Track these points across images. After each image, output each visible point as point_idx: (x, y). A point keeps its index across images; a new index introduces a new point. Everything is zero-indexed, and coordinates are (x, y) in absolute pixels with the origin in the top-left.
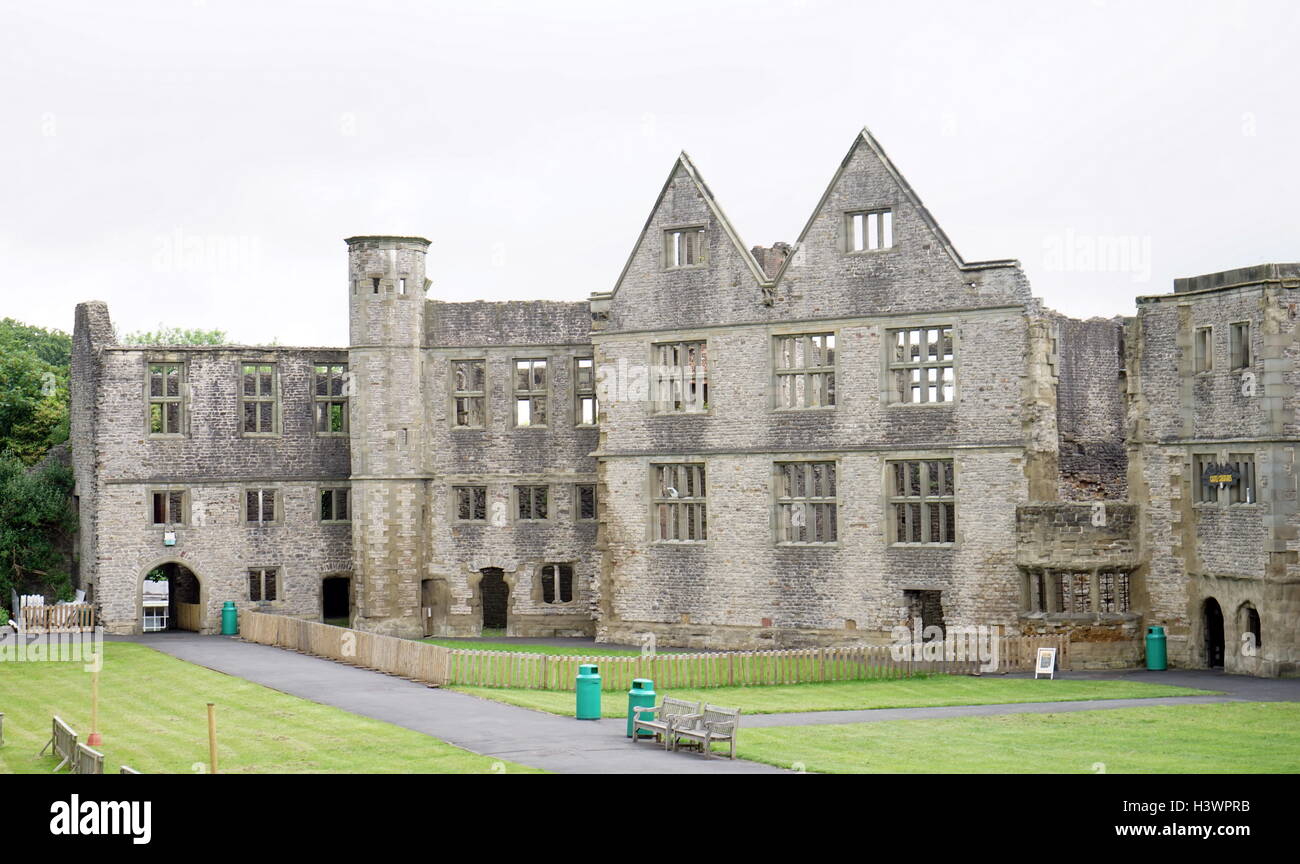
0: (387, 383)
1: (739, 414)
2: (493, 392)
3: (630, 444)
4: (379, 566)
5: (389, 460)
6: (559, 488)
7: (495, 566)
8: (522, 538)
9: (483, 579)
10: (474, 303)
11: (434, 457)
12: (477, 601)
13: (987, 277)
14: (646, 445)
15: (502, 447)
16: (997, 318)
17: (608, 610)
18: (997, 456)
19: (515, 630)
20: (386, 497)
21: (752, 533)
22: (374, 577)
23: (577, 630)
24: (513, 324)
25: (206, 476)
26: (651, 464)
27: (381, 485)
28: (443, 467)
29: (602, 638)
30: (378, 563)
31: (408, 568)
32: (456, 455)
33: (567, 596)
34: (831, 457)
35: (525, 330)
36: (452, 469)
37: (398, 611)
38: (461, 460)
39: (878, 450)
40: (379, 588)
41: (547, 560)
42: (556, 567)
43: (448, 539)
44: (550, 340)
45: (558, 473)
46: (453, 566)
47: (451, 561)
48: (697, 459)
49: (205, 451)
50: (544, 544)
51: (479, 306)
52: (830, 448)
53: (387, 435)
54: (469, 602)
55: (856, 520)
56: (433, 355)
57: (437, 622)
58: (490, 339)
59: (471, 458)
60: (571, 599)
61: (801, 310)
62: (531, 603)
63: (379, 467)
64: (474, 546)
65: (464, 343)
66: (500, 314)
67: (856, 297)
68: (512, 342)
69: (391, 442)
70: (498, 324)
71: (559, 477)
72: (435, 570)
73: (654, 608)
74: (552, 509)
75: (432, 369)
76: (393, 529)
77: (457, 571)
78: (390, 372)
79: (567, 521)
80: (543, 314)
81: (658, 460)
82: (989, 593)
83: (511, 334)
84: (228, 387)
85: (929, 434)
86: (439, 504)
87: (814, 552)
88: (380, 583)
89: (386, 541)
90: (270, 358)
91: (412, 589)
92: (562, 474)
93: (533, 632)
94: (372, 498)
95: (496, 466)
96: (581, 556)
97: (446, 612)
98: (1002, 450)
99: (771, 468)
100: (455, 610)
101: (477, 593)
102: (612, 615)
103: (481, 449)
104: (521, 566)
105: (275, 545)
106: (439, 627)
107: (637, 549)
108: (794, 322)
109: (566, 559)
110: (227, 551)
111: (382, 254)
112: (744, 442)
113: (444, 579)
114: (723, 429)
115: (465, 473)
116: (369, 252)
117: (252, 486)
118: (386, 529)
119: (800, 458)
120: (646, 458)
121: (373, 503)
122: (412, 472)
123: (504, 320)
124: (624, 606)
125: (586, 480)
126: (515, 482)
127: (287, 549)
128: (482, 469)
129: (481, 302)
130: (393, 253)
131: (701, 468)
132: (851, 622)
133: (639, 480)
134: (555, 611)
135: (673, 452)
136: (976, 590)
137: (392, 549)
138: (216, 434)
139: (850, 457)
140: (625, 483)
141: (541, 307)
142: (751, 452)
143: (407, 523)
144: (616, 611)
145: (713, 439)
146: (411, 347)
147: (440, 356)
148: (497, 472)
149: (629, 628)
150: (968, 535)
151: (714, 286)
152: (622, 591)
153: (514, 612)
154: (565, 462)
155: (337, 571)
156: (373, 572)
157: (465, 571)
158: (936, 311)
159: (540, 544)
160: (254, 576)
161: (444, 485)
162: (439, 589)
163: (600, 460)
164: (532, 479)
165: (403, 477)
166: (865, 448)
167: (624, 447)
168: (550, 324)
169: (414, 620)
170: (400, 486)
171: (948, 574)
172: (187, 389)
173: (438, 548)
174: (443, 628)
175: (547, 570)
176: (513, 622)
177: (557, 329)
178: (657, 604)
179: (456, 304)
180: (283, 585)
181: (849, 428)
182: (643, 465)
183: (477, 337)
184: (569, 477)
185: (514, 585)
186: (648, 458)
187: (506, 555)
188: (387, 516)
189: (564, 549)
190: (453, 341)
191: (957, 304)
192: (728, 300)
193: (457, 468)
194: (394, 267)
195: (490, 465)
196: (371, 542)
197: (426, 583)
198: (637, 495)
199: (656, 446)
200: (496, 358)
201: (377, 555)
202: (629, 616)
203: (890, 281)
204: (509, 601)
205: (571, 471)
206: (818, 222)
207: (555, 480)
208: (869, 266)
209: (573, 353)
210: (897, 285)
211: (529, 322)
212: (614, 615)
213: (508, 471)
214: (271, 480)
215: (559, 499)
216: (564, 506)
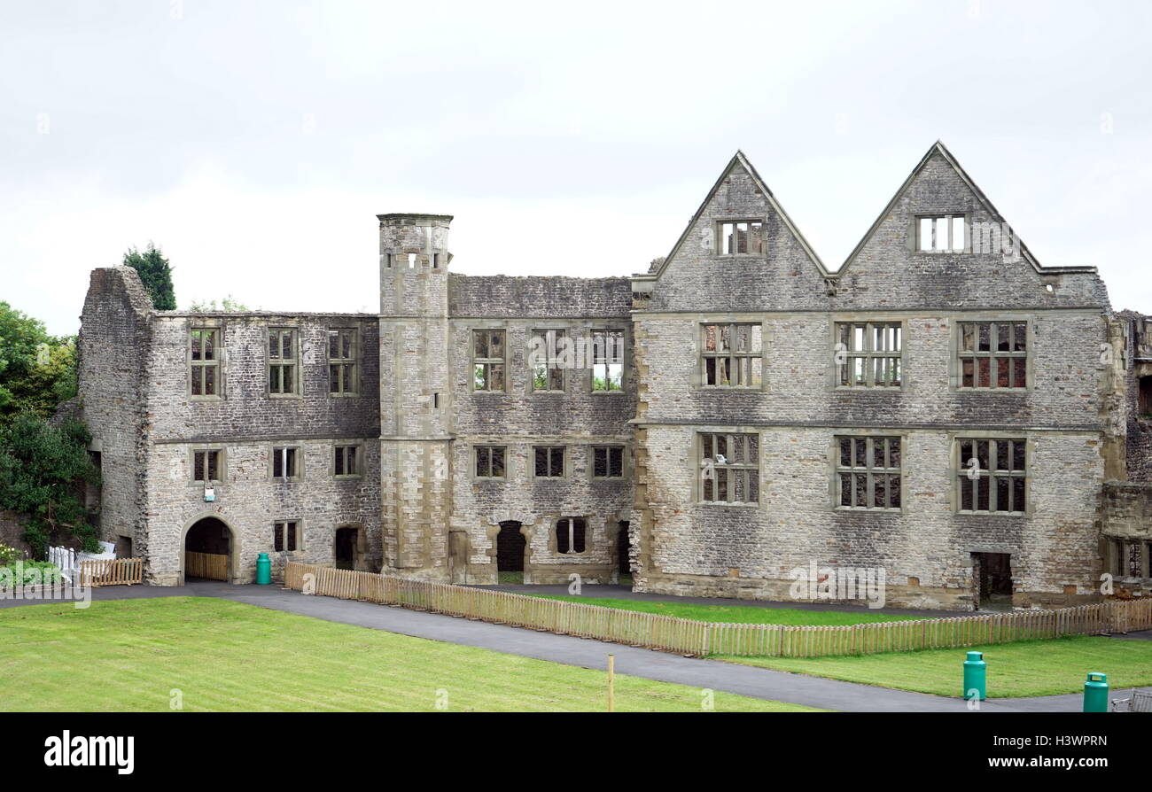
0: (422, 351)
1: (798, 391)
2: (513, 360)
3: (675, 413)
4: (413, 520)
5: (425, 423)
6: (575, 448)
7: (514, 519)
8: (540, 494)
9: (501, 532)
10: (495, 277)
11: (456, 419)
12: (495, 552)
13: (1065, 281)
14: (691, 415)
15: (522, 410)
16: (1075, 317)
17: (647, 563)
18: (1073, 438)
19: (533, 578)
20: (420, 457)
21: (809, 497)
22: (408, 531)
23: (592, 579)
24: (533, 297)
25: (239, 436)
26: (698, 432)
27: (415, 446)
28: (464, 428)
29: (641, 588)
30: (411, 518)
31: (439, 522)
32: (477, 417)
33: (580, 547)
34: (897, 433)
35: (544, 303)
36: (473, 430)
37: (430, 562)
38: (481, 422)
39: (947, 429)
40: (412, 541)
41: (563, 514)
42: (571, 521)
43: (469, 494)
44: (568, 313)
45: (574, 435)
46: (473, 520)
47: (471, 515)
48: (751, 430)
49: (238, 411)
50: (561, 500)
51: (500, 279)
52: (896, 425)
53: (422, 399)
54: (488, 553)
55: (922, 490)
56: (455, 324)
57: (458, 571)
58: (510, 311)
59: (492, 420)
60: (584, 550)
61: (866, 301)
62: (547, 553)
63: (413, 429)
64: (495, 501)
65: (485, 314)
66: (521, 289)
67: (925, 291)
68: (532, 314)
69: (426, 405)
70: (518, 297)
71: (576, 439)
72: (456, 523)
73: (699, 562)
74: (568, 467)
75: (455, 337)
76: (426, 487)
77: (477, 524)
78: (425, 341)
79: (584, 479)
80: (562, 289)
81: (706, 429)
82: (1060, 557)
83: (531, 306)
84: (258, 351)
85: (1001, 416)
86: (460, 462)
87: (875, 516)
88: (413, 537)
89: (421, 498)
90: (292, 323)
91: (440, 540)
92: (578, 436)
93: (550, 581)
94: (407, 457)
95: (515, 427)
96: (595, 511)
97: (466, 561)
98: (1078, 433)
99: (831, 440)
100: (474, 559)
101: (496, 545)
102: (652, 567)
103: (501, 412)
104: (539, 520)
105: (297, 499)
106: (458, 575)
107: (682, 508)
108: (859, 310)
109: (581, 513)
110: (257, 505)
111: (418, 230)
112: (801, 415)
113: (464, 531)
114: (780, 403)
115: (486, 434)
116: (405, 228)
117: (279, 445)
118: (421, 487)
119: (863, 432)
120: (692, 427)
121: (408, 462)
122: (442, 433)
123: (525, 293)
124: (666, 560)
125: (601, 442)
126: (534, 442)
127: (307, 503)
128: (502, 431)
129: (502, 276)
130: (429, 230)
131: (754, 438)
132: (914, 580)
133: (684, 446)
134: (571, 561)
135: (723, 422)
136: (1048, 554)
137: (425, 504)
138: (248, 396)
139: (917, 433)
140: (669, 449)
141: (560, 282)
142: (812, 425)
143: (439, 481)
144: (656, 564)
145: (767, 412)
146: (442, 317)
147: (462, 325)
148: (516, 433)
149: (670, 580)
150: (1040, 506)
151: (772, 274)
152: (664, 546)
153: (532, 562)
154: (581, 425)
155: (348, 522)
156: (407, 526)
157: (484, 523)
158: (1010, 308)
159: (557, 500)
160: (278, 528)
161: (465, 445)
162: (458, 540)
163: (640, 426)
164: (550, 440)
165: (436, 438)
166: (933, 426)
167: (667, 416)
168: (568, 298)
169: (442, 570)
170: (433, 447)
171: (1018, 539)
172: (223, 352)
173: (459, 502)
174: (462, 576)
175: (563, 523)
176: (530, 571)
177: (575, 302)
178: (702, 559)
179: (478, 277)
180: (303, 536)
181: (915, 408)
182: (689, 433)
183: (498, 309)
184: (585, 438)
185: (531, 536)
186: (696, 427)
187: (524, 509)
188: (421, 475)
189: (579, 504)
190: (474, 312)
191: (1033, 302)
192: (787, 288)
193: (478, 430)
194: (429, 243)
195: (510, 427)
196: (406, 499)
197: (451, 534)
198: (681, 460)
199: (703, 416)
200: (516, 328)
201: (411, 511)
202: (671, 569)
203: (962, 279)
204: (527, 551)
205: (587, 434)
206: (888, 222)
207: (573, 442)
208: (941, 264)
209: (590, 325)
210: (969, 284)
211: (548, 296)
212: (654, 567)
213: (526, 432)
214: (294, 439)
215: (575, 459)
216: (580, 464)
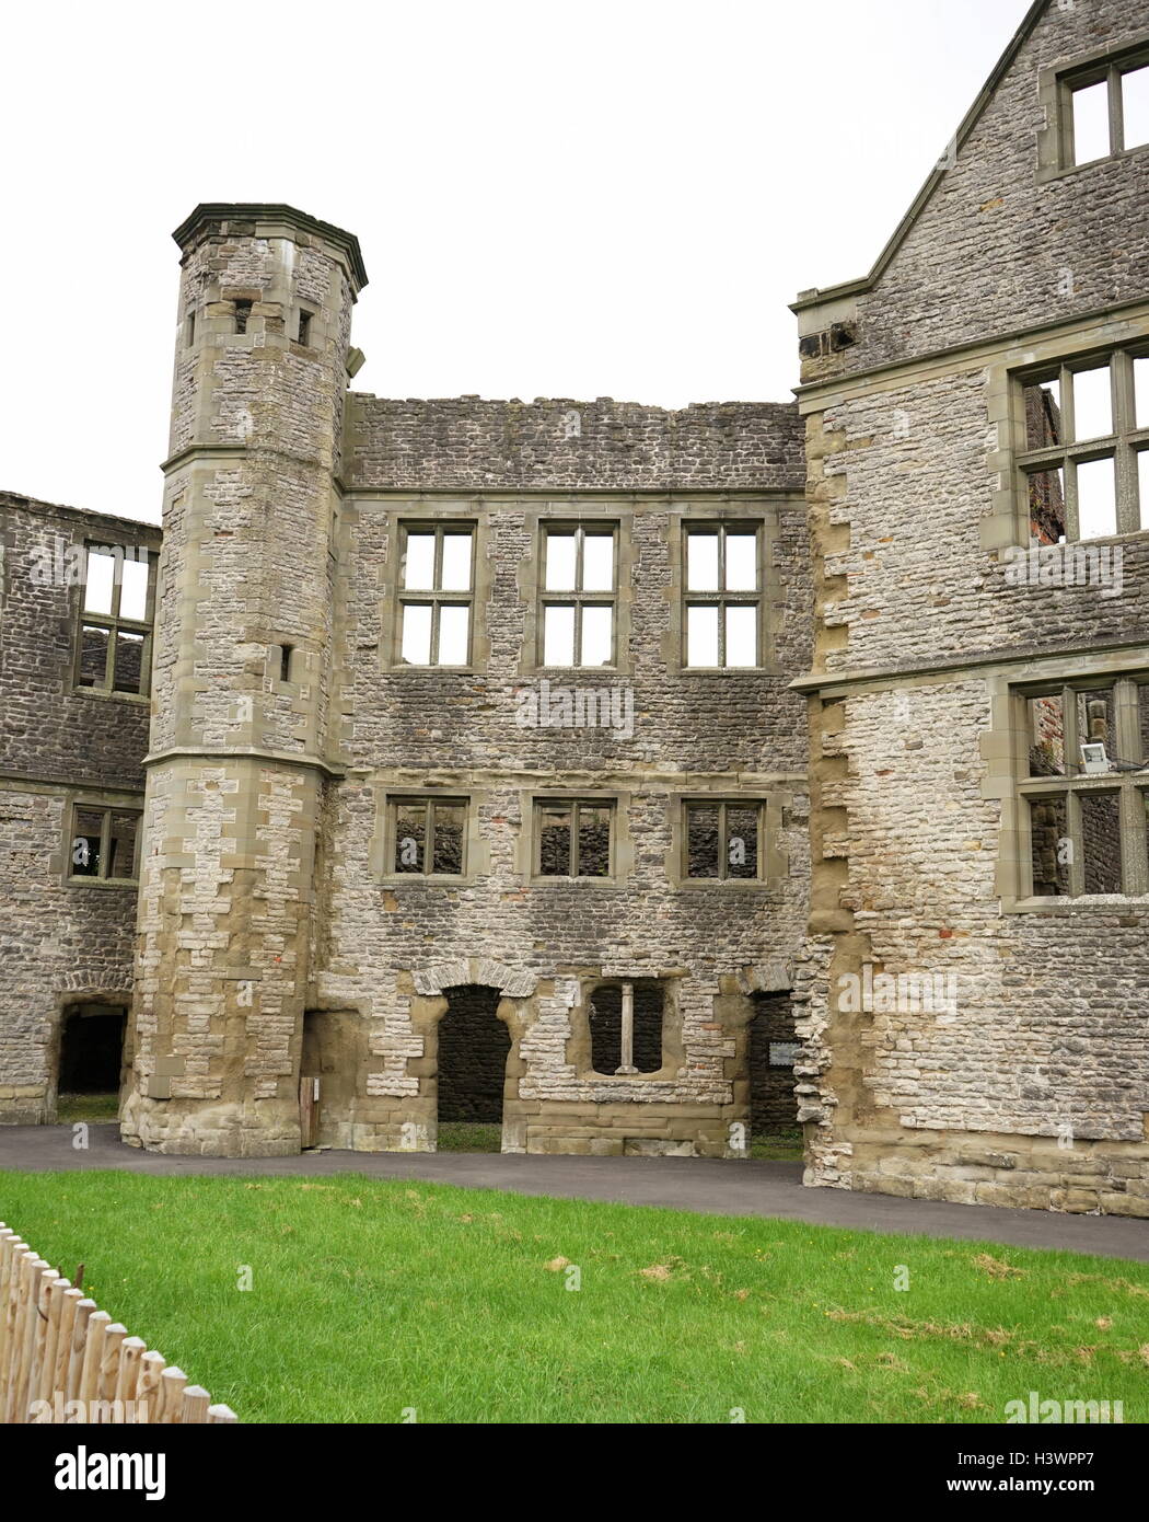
0: (254, 535)
2: (492, 589)
3: (935, 642)
4: (201, 969)
6: (640, 804)
7: (482, 981)
8: (548, 921)
9: (448, 1014)
10: (458, 401)
11: (347, 728)
12: (431, 1065)
14: (985, 642)
15: (509, 708)
17: (852, 1097)
19: (526, 1138)
20: (230, 800)
22: (186, 996)
23: (680, 1142)
24: (543, 445)
26: (1012, 686)
27: (220, 772)
28: (368, 752)
29: (832, 1175)
30: (199, 962)
31: (273, 977)
32: (400, 726)
33: (648, 1059)
35: (572, 458)
36: (388, 756)
37: (242, 1083)
38: (411, 739)
40: (193, 1023)
41: (607, 971)
42: (627, 989)
43: (371, 916)
44: (627, 482)
45: (639, 772)
46: (379, 981)
47: (372, 968)
50: (602, 934)
51: (468, 407)
53: (247, 652)
54: (412, 1066)
56: (358, 506)
57: (331, 1113)
58: (489, 476)
59: (435, 733)
60: (659, 1068)
62: (565, 1072)
63: (220, 726)
64: (432, 935)
65: (429, 484)
66: (517, 424)
68: (541, 483)
69: (252, 667)
70: (509, 446)
71: (641, 780)
72: (334, 988)
73: (1031, 1094)
74: (622, 852)
75: (354, 536)
76: (246, 879)
77: (388, 991)
78: (264, 510)
79: (663, 880)
80: (614, 428)
81: (1040, 670)
83: (539, 467)
86: (352, 834)
88: (200, 1013)
89: (225, 908)
91: (283, 1029)
92: (649, 774)
93: (568, 1145)
94: (196, 801)
95: (495, 752)
96: (690, 964)
97: (355, 1090)
100: (376, 1084)
101: (433, 1045)
102: (864, 1109)
103: (458, 714)
104: (547, 982)
106: (334, 1124)
107: (965, 922)
109: (653, 968)
111: (261, 248)
113: (356, 1011)
115: (420, 766)
116: (231, 243)
118: (227, 879)
120: (995, 671)
121: (198, 814)
122: (299, 747)
123: (526, 437)
124: (911, 1087)
125: (705, 788)
126: (537, 789)
128: (460, 760)
129: (474, 399)
130: (288, 250)
133: (968, 733)
134: (624, 1094)
135: (1103, 644)
137: (239, 928)
140: (919, 746)
141: (610, 411)
143: (280, 869)
144: (882, 1099)
146: (314, 466)
148: (496, 766)
149: (927, 1149)
152: (904, 1043)
153: (523, 1093)
154: (656, 747)
155: (99, 990)
156: (185, 983)
157: (405, 991)
159: (594, 932)
161: (368, 793)
162: (340, 1033)
163: (826, 694)
164: (578, 782)
165: (277, 754)
167: (903, 653)
168: (629, 448)
169: (283, 1110)
170: (269, 777)
173: (347, 935)
174: (344, 1128)
175: (604, 996)
176: (519, 1117)
177: (644, 459)
178: (1042, 1082)
179: (417, 402)
182: (990, 690)
183: (461, 471)
184: (665, 780)
185: (525, 1027)
186: (1005, 670)
187: (508, 957)
188: (230, 846)
189: (650, 945)
190: (404, 478)
193: (398, 755)
194: (286, 281)
195: (479, 749)
196: (185, 909)
197: (315, 1018)
198: (958, 775)
199: (1032, 635)
200: (501, 516)
201: (199, 941)
202: (930, 1114)
204: (511, 1065)
205: (672, 769)
207: (634, 788)
209: (680, 509)
211: (581, 441)
212: (876, 1110)
213: (521, 764)
215: (641, 830)
216: (652, 844)
